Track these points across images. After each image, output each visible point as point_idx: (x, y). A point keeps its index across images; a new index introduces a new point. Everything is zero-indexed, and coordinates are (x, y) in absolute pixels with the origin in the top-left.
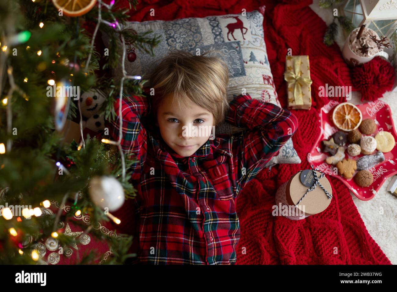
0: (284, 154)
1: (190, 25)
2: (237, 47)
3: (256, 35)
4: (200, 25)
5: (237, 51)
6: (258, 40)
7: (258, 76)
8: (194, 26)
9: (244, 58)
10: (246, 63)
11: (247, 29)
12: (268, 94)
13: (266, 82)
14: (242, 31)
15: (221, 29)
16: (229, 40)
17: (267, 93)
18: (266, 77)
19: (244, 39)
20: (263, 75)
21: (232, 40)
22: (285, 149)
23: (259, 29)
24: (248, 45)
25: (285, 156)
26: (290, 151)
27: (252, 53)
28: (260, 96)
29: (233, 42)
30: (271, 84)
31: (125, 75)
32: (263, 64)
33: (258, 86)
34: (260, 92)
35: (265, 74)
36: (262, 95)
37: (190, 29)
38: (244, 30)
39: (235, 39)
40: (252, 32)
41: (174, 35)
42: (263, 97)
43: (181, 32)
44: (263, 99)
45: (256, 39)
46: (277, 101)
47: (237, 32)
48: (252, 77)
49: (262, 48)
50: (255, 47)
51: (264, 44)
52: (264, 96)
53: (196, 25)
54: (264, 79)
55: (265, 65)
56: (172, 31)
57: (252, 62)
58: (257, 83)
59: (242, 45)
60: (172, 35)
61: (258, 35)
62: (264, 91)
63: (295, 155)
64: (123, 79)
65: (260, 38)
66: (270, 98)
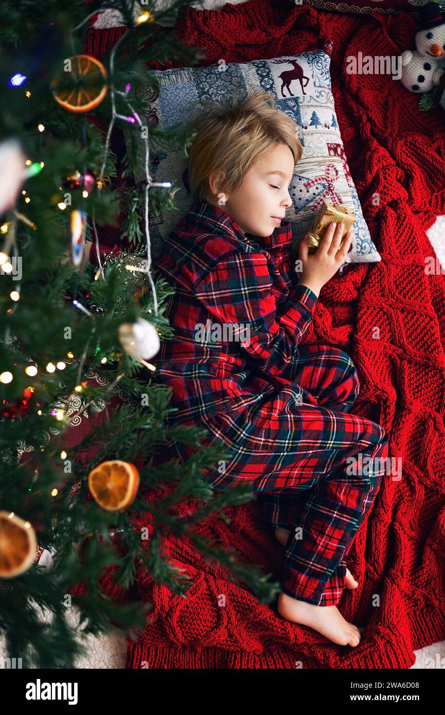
0: (359, 250)
1: (231, 75)
2: (294, 106)
3: (320, 86)
4: (244, 75)
5: (293, 111)
6: (323, 93)
7: (321, 145)
8: (236, 76)
9: (303, 121)
10: (306, 128)
11: (308, 79)
12: (335, 169)
13: (332, 153)
14: (301, 83)
15: (272, 80)
16: (284, 96)
17: (333, 169)
18: (332, 146)
19: (304, 94)
20: (328, 144)
21: (288, 96)
22: (360, 243)
23: (325, 78)
24: (309, 102)
25: (359, 252)
26: (367, 246)
27: (314, 114)
28: (324, 173)
29: (289, 99)
30: (338, 155)
31: (149, 182)
32: (329, 128)
33: (321, 159)
34: (324, 168)
35: (330, 142)
36: (327, 172)
37: (230, 82)
38: (304, 81)
39: (292, 95)
40: (315, 83)
41: (208, 90)
42: (328, 174)
43: (219, 86)
44: (328, 177)
45: (320, 93)
46: (347, 177)
47: (295, 84)
48: (313, 147)
49: (329, 105)
50: (319, 104)
51: (332, 98)
52: (330, 172)
53: (239, 75)
54: (330, 149)
55: (332, 128)
56: (206, 84)
57: (314, 126)
58: (319, 155)
59: (301, 103)
60: (206, 89)
61: (324, 87)
62: (329, 166)
63: (373, 251)
64: (148, 187)
65: (327, 91)
66: (337, 174)
